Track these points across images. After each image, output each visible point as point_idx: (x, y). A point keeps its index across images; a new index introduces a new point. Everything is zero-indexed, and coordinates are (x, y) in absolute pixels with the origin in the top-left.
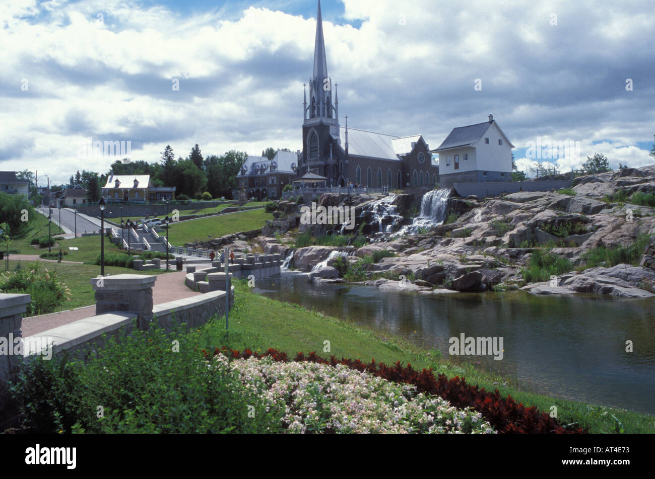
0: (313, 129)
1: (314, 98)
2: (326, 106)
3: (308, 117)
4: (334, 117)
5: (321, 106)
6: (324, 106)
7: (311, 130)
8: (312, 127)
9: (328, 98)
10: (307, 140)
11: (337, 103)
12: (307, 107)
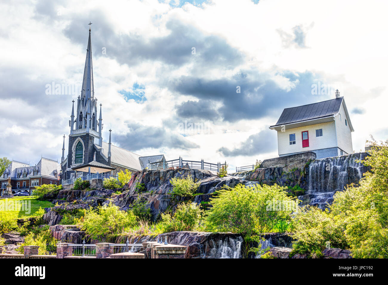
0: (79, 138)
1: (81, 113)
2: (92, 120)
3: (74, 128)
4: (98, 130)
5: (88, 119)
6: (91, 120)
7: (77, 139)
8: (78, 137)
9: (94, 114)
10: (73, 148)
11: (101, 119)
12: (74, 120)
